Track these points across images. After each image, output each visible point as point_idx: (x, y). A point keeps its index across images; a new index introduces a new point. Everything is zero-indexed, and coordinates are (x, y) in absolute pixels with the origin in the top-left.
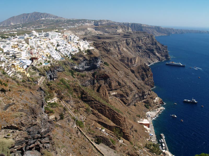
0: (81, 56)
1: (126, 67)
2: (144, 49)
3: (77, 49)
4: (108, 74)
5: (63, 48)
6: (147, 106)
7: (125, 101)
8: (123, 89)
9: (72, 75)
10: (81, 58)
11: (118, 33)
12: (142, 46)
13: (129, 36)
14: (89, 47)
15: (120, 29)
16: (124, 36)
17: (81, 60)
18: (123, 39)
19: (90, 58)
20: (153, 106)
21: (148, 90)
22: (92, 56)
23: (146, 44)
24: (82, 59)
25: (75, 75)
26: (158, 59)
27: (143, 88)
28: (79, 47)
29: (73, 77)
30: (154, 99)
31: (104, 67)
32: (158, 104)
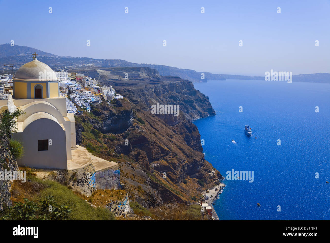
0: (105, 109)
1: (165, 125)
2: (179, 101)
3: (99, 99)
4: (145, 136)
5: (78, 96)
6: (202, 183)
7: (171, 175)
8: (167, 158)
9: (96, 138)
10: (106, 112)
11: (141, 78)
12: (177, 96)
13: (157, 83)
14: (116, 95)
15: (144, 72)
16: (150, 82)
17: (105, 115)
18: (151, 86)
19: (118, 112)
20: (210, 182)
21: (201, 158)
22: (122, 109)
23: (182, 94)
24: (108, 113)
25: (100, 137)
26: (199, 114)
27: (194, 156)
28: (102, 96)
29: (98, 141)
30: (210, 172)
31: (138, 125)
32: (216, 179)
